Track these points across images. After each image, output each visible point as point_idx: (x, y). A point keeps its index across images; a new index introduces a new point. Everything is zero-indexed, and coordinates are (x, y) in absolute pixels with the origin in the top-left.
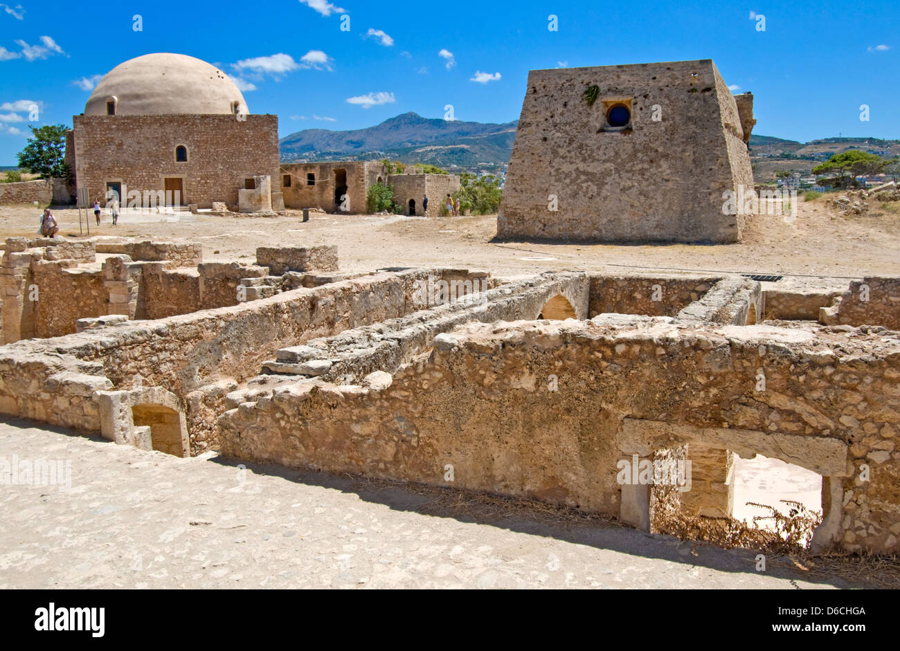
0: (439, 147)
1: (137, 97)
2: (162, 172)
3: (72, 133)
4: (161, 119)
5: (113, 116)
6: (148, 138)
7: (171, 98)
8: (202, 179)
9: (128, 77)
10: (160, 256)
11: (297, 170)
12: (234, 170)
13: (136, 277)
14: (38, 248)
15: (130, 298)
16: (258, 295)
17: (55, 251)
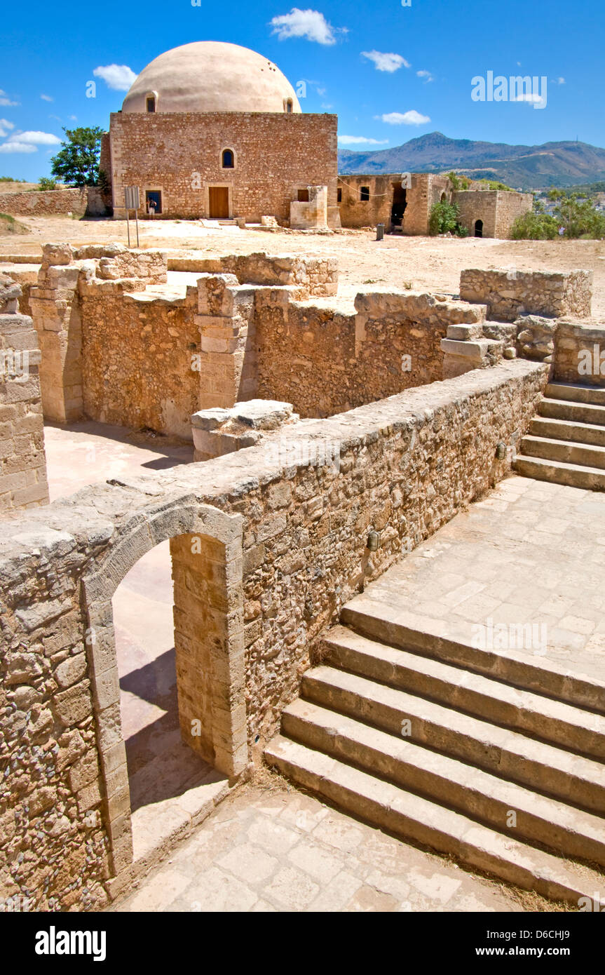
0: (465, 170)
1: (180, 91)
2: (207, 180)
3: (108, 135)
4: (206, 117)
5: (154, 114)
6: (191, 140)
7: (218, 93)
8: (250, 189)
9: (170, 69)
10: (282, 277)
11: (348, 183)
12: (286, 179)
13: (245, 311)
14: (88, 260)
15: (235, 346)
16: (484, 358)
17: (112, 265)
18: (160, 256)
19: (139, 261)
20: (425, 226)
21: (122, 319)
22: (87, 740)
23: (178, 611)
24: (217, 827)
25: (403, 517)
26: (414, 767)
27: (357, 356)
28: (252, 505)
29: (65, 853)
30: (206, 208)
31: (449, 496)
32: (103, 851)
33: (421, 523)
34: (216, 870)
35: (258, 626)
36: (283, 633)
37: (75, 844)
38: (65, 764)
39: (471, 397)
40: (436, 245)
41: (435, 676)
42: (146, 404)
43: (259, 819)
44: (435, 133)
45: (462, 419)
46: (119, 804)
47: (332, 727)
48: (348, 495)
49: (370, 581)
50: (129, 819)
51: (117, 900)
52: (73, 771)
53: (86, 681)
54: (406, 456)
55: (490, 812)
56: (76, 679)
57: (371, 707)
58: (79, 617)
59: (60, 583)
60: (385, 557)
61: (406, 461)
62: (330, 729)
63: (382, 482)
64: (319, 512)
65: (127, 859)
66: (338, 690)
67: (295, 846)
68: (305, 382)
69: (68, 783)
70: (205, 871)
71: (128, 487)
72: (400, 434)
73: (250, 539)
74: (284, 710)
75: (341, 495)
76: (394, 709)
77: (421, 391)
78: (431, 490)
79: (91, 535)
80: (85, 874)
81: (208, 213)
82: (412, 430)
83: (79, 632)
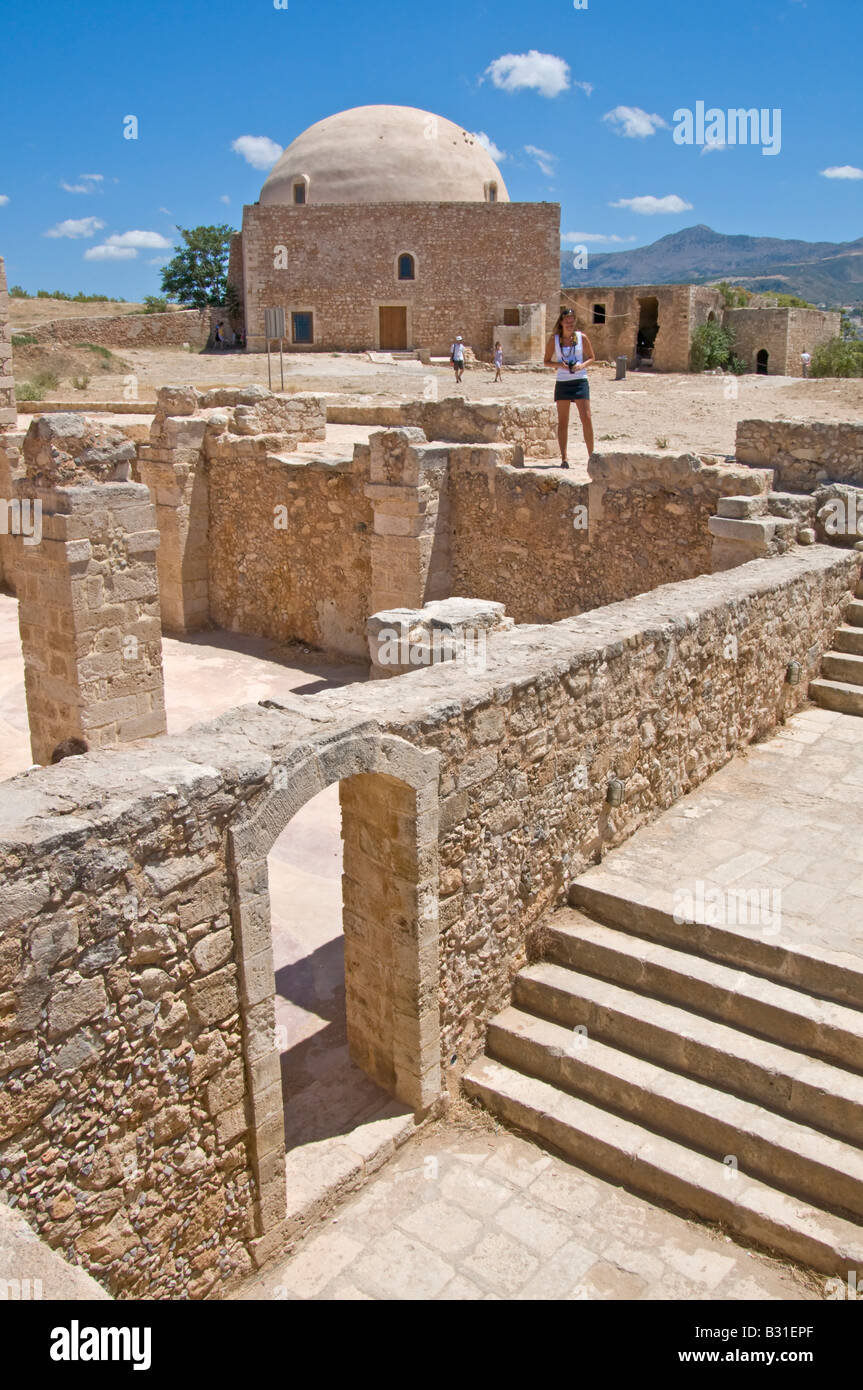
0: (742, 279)
1: (340, 174)
2: (376, 297)
3: (240, 236)
4: (376, 210)
5: (304, 206)
6: (355, 242)
7: (392, 176)
8: (437, 308)
9: (327, 144)
10: (486, 431)
11: (576, 298)
12: (488, 294)
13: (436, 478)
14: (219, 409)
15: (421, 526)
16: (769, 543)
17: (251, 415)
18: (317, 402)
19: (288, 410)
20: (685, 359)
21: (265, 489)
22: (231, 1046)
23: (348, 881)
24: (399, 1177)
25: (656, 761)
26: (670, 1101)
27: (591, 541)
28: (453, 737)
29: (199, 1197)
30: (375, 335)
31: (720, 734)
32: (247, 1198)
33: (681, 771)
34: (398, 1233)
35: (457, 904)
36: (490, 914)
37: (211, 1186)
38: (201, 1076)
39: (751, 597)
40: (701, 386)
41: (700, 978)
42: (297, 606)
43: (457, 1169)
44: (698, 226)
45: (739, 627)
46: (270, 1135)
47: (556, 1045)
48: (581, 729)
49: (610, 849)
50: (282, 1157)
51: (265, 1268)
52: (212, 1086)
53: (232, 966)
54: (661, 676)
55: (775, 1167)
56: (218, 962)
57: (611, 1020)
58: (225, 879)
59: (201, 834)
60: (632, 816)
61: (661, 683)
62: (554, 1048)
63: (627, 713)
64: (541, 751)
65: (279, 1212)
66: (566, 996)
67: (505, 1206)
68: (518, 577)
69: (205, 1103)
70: (382, 1234)
71: (288, 710)
72: (652, 646)
73: (449, 784)
74: (491, 1022)
75: (572, 727)
76: (642, 1023)
77: (681, 588)
78: (695, 724)
79: (242, 771)
80: (224, 1229)
81: (378, 342)
82: (669, 641)
83: (224, 900)
